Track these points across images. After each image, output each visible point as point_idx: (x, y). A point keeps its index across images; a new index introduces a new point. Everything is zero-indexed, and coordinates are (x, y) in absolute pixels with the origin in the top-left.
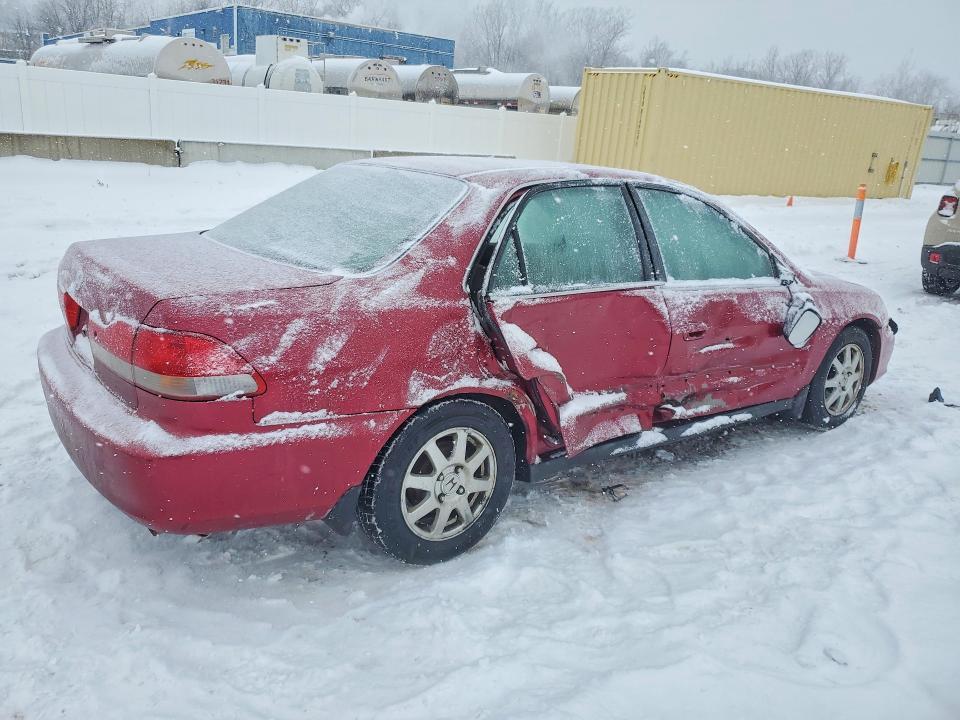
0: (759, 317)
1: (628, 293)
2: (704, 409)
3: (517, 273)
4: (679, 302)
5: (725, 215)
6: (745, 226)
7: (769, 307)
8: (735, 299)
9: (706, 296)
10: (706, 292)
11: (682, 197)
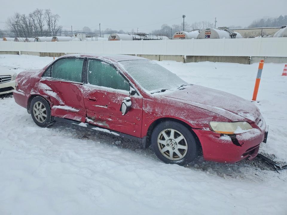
0: (114, 101)
1: (74, 84)
2: (100, 124)
3: (50, 74)
4: (86, 89)
5: (115, 68)
6: (122, 72)
7: (118, 99)
8: (105, 93)
9: (95, 90)
10: (96, 89)
11: (102, 62)
